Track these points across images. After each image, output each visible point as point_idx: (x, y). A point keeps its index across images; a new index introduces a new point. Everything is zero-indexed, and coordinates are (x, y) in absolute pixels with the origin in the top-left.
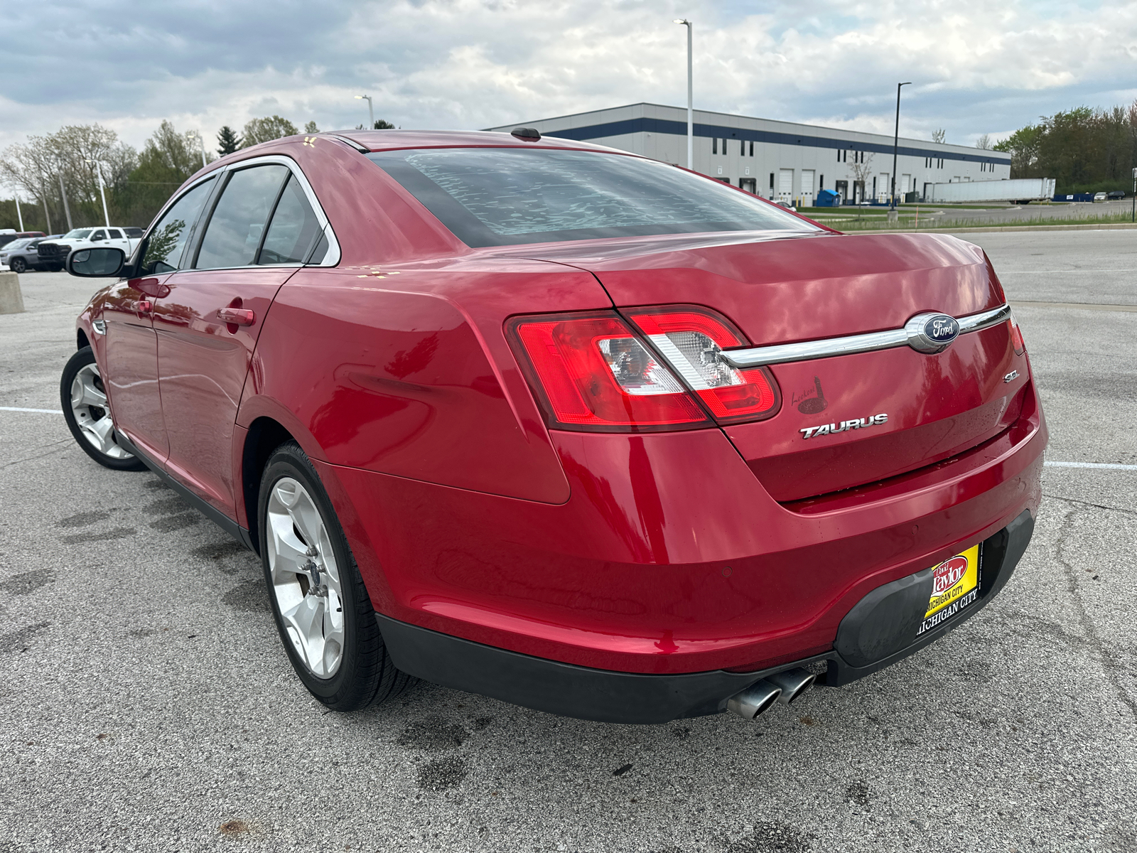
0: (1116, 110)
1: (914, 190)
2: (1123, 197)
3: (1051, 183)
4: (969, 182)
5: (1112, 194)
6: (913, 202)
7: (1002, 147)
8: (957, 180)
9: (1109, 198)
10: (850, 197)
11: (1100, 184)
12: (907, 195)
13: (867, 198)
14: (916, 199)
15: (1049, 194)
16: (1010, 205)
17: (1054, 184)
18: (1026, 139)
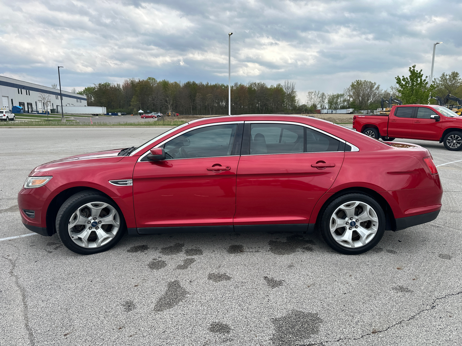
0: (117, 84)
1: (53, 108)
2: (126, 115)
3: (105, 109)
4: (73, 106)
5: (122, 113)
6: (55, 113)
7: (80, 93)
8: (69, 105)
9: (122, 115)
10: (26, 109)
11: (118, 110)
12: (51, 110)
13: (34, 110)
14: (55, 112)
15: (105, 112)
16: (92, 116)
17: (106, 109)
18: (89, 91)
